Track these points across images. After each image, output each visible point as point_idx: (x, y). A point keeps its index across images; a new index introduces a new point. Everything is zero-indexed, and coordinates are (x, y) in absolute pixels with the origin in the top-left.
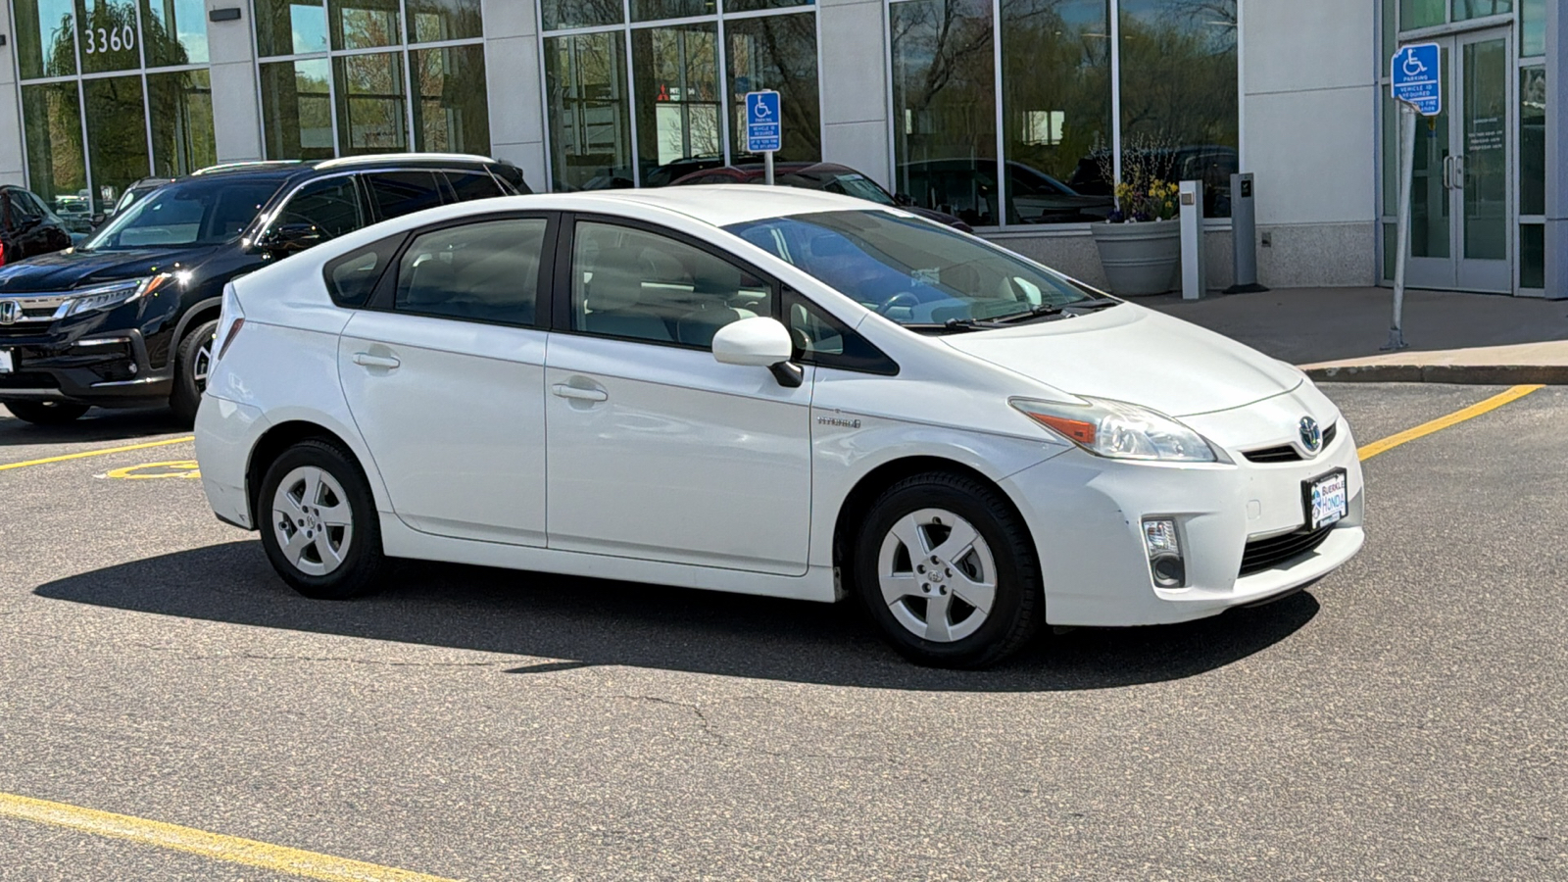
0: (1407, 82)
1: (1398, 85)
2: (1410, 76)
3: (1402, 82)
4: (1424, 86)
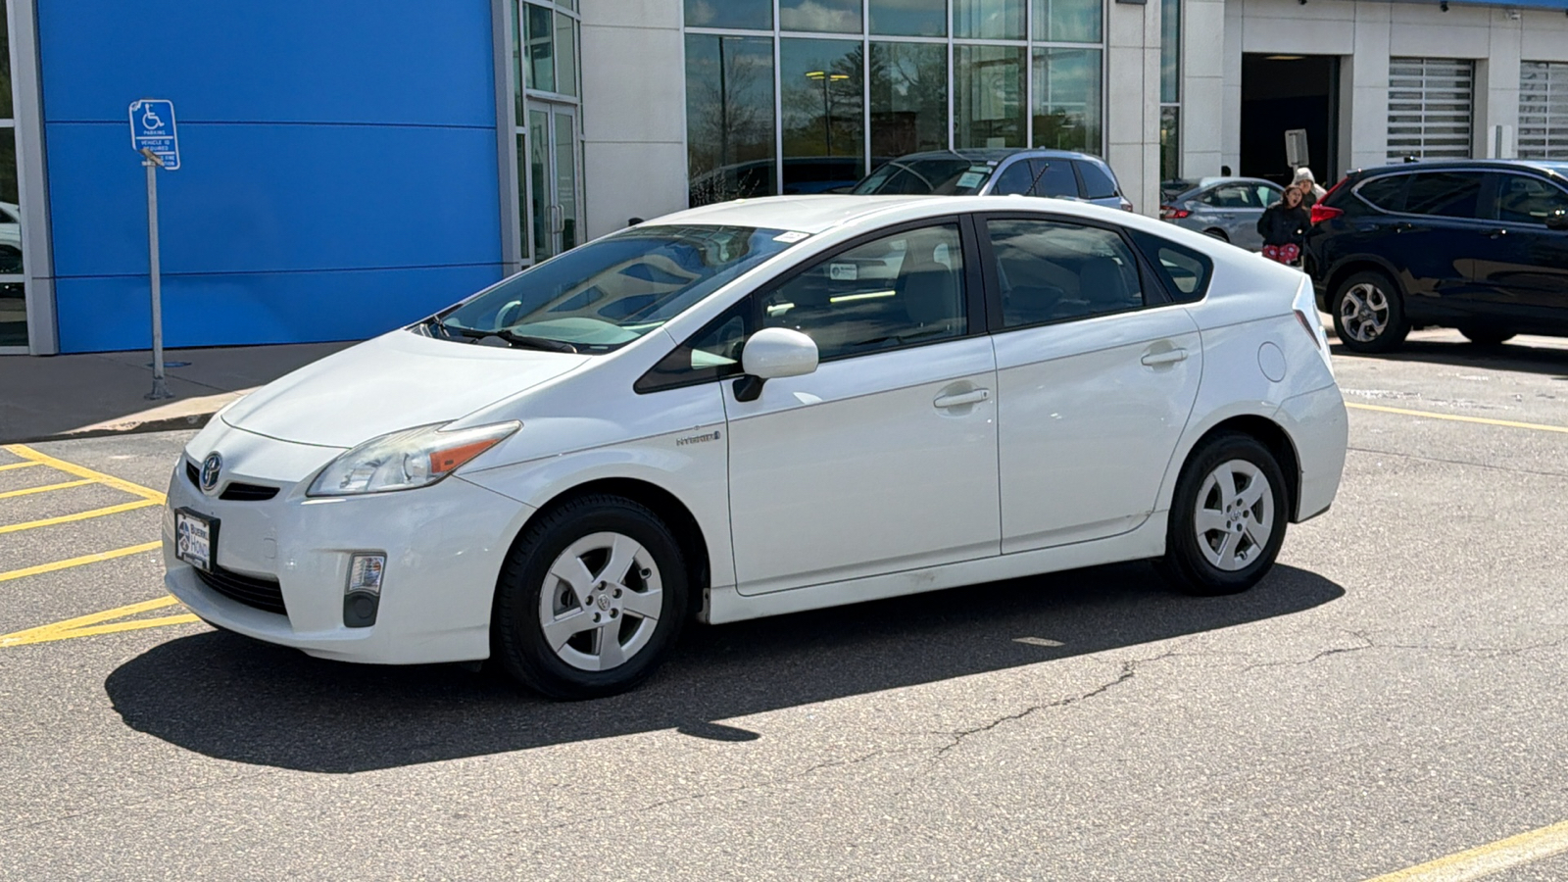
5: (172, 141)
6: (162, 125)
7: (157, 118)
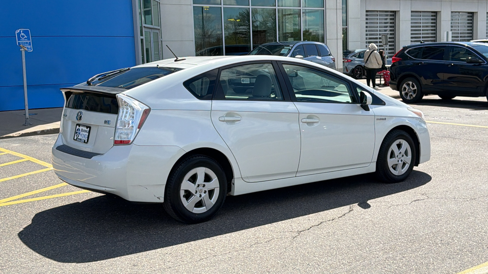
0: (21, 41)
1: (19, 42)
2: (22, 39)
3: (20, 41)
4: (27, 42)
5: (30, 42)
6: (26, 37)
7: (25, 35)
